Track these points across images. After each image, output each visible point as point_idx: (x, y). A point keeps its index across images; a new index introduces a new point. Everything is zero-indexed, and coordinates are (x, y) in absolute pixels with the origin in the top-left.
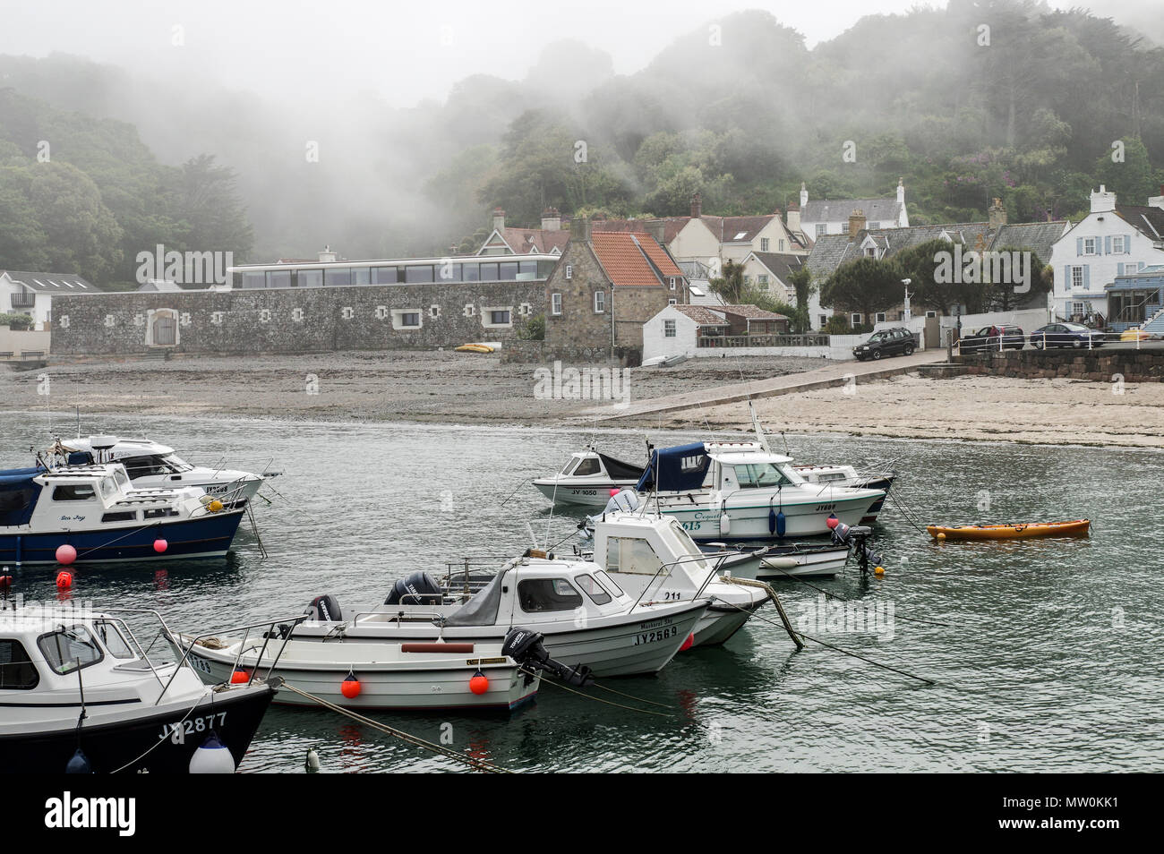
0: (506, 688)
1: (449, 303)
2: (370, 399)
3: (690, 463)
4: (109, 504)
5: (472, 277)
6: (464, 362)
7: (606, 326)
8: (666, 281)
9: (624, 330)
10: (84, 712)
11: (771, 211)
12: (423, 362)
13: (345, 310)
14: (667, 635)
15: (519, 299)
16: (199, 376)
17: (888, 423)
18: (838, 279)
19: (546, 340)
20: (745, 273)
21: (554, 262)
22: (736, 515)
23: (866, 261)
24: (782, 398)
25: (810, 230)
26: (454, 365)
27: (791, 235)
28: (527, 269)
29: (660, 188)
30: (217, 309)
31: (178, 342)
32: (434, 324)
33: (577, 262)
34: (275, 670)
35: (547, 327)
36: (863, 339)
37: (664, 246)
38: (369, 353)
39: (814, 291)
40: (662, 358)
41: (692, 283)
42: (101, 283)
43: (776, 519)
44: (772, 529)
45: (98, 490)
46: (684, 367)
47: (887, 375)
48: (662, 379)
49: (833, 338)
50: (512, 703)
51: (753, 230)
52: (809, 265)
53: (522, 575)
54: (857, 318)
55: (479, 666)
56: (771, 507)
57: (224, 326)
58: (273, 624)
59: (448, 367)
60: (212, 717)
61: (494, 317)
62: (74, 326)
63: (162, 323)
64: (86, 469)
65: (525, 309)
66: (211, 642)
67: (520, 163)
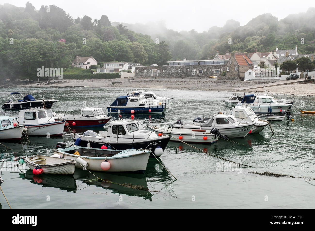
0: (211, 139)
1: (207, 69)
2: (192, 86)
3: (251, 98)
4: (141, 102)
5: (212, 64)
6: (210, 80)
7: (238, 73)
8: (249, 65)
9: (241, 74)
10: (134, 140)
11: (270, 52)
12: (203, 80)
13: (188, 70)
14: (246, 130)
15: (221, 68)
16: (161, 82)
17: (293, 92)
18: (283, 64)
19: (226, 76)
20: (265, 63)
21: (228, 61)
22: (262, 108)
23: (289, 61)
24: (271, 87)
25: (278, 56)
26: (208, 80)
27: (274, 56)
28: (223, 62)
29: (249, 47)
30: (164, 69)
31: (157, 75)
32: (205, 72)
33: (232, 61)
34: (170, 134)
35: (226, 73)
36: (288, 76)
37: (249, 58)
38: (192, 78)
39: (278, 67)
40: (248, 79)
41: (254, 65)
42: (144, 64)
43: (270, 109)
44: (269, 111)
45: (139, 100)
46: (252, 81)
47: (293, 83)
48: (248, 83)
49: (282, 76)
50: (212, 142)
51: (267, 55)
52: (278, 62)
53: (217, 117)
54: (287, 72)
55: (205, 134)
56: (269, 107)
57: (166, 73)
58: (170, 124)
59: (207, 81)
60: (158, 142)
61: (216, 71)
62: (139, 72)
63: (155, 72)
64: (137, 96)
65: (222, 70)
66: (156, 128)
67: (222, 43)
